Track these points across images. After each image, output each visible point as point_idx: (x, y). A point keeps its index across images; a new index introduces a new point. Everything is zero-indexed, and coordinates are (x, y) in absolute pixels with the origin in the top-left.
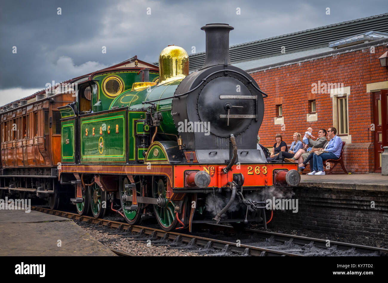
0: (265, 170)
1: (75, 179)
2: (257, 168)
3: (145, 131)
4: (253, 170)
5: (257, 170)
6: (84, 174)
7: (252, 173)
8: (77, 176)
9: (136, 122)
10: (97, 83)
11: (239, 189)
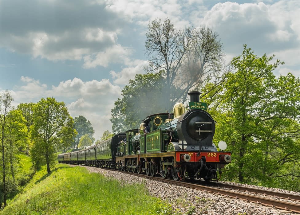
0: (216, 155)
1: (144, 160)
2: (212, 154)
3: (167, 139)
4: (210, 155)
5: (212, 155)
6: (148, 158)
7: (210, 156)
8: (145, 159)
9: (164, 135)
10: (152, 120)
11: (204, 163)
